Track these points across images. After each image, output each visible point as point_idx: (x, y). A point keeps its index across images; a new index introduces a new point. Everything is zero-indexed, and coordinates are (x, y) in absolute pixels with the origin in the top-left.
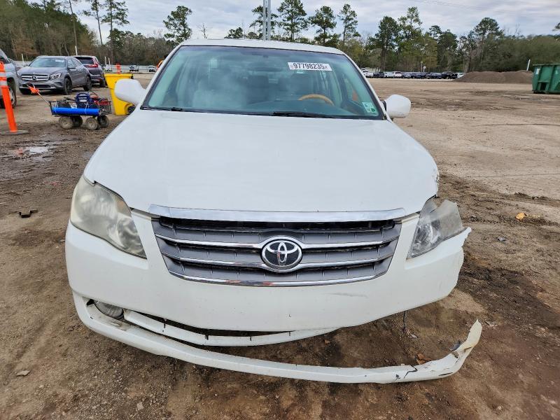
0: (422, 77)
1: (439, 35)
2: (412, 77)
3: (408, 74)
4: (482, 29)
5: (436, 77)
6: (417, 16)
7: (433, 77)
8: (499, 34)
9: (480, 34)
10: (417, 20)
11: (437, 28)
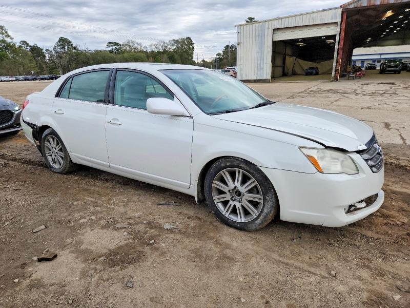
0: (34, 79)
1: (29, 48)
2: (25, 80)
3: (21, 78)
4: (61, 45)
5: (45, 79)
6: (6, 32)
7: (42, 79)
8: (75, 48)
9: (62, 48)
10: (8, 36)
11: (25, 42)
